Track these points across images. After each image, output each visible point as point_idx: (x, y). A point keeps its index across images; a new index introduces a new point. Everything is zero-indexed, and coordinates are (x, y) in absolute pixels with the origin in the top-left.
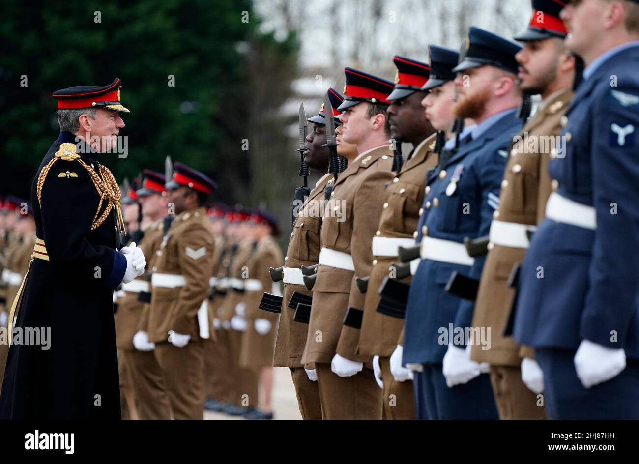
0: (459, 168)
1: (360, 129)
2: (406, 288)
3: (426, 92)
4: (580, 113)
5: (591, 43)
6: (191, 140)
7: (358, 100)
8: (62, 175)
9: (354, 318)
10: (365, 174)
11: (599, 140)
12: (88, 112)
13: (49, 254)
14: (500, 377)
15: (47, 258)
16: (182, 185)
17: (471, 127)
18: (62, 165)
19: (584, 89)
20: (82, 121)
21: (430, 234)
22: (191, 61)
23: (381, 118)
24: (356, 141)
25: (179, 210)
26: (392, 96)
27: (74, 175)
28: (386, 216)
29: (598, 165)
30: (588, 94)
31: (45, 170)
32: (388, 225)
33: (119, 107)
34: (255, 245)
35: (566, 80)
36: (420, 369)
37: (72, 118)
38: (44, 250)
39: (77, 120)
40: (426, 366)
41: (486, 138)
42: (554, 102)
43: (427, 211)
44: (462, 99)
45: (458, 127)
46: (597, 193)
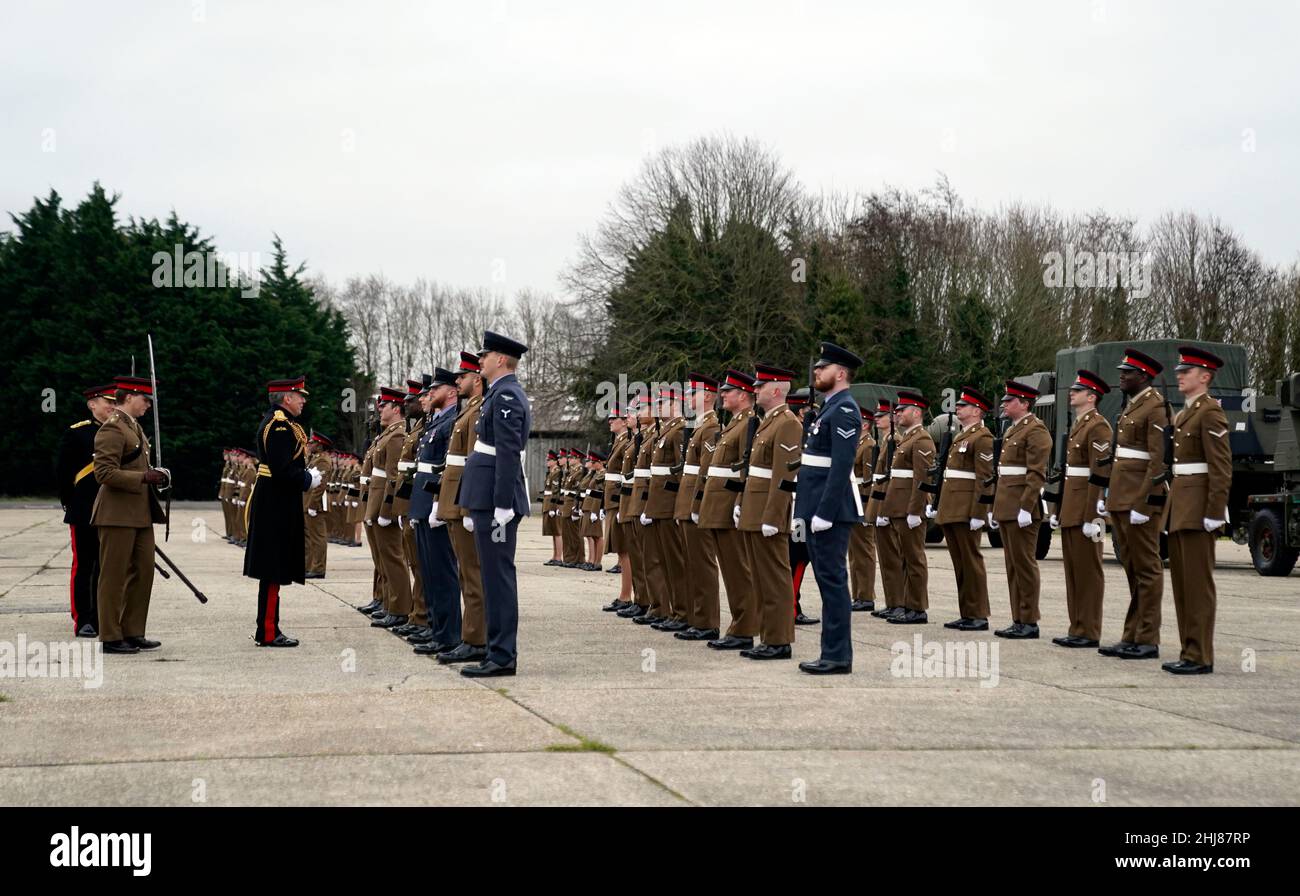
0: (434, 430)
1: (389, 414)
2: (411, 486)
3: (420, 395)
4: (487, 405)
5: (492, 373)
6: (325, 422)
7: (387, 401)
8: (278, 429)
9: (390, 499)
10: (392, 434)
11: (496, 416)
12: (289, 393)
13: (272, 472)
14: (451, 524)
15: (270, 475)
16: (315, 441)
17: (438, 412)
18: (278, 423)
19: (488, 395)
20: (286, 398)
21: (422, 461)
22: (325, 386)
23: (398, 408)
24: (387, 420)
25: (315, 453)
26: (406, 398)
27: (284, 429)
28: (404, 452)
29: (496, 427)
30: (491, 396)
31: (269, 426)
32: (405, 456)
33: (303, 391)
34: (352, 467)
35: (478, 390)
36: (418, 522)
37: (279, 397)
38: (268, 471)
39: (283, 398)
40: (421, 520)
41: (446, 416)
42: (473, 401)
43: (421, 449)
44: (434, 399)
45: (432, 412)
46: (496, 440)
